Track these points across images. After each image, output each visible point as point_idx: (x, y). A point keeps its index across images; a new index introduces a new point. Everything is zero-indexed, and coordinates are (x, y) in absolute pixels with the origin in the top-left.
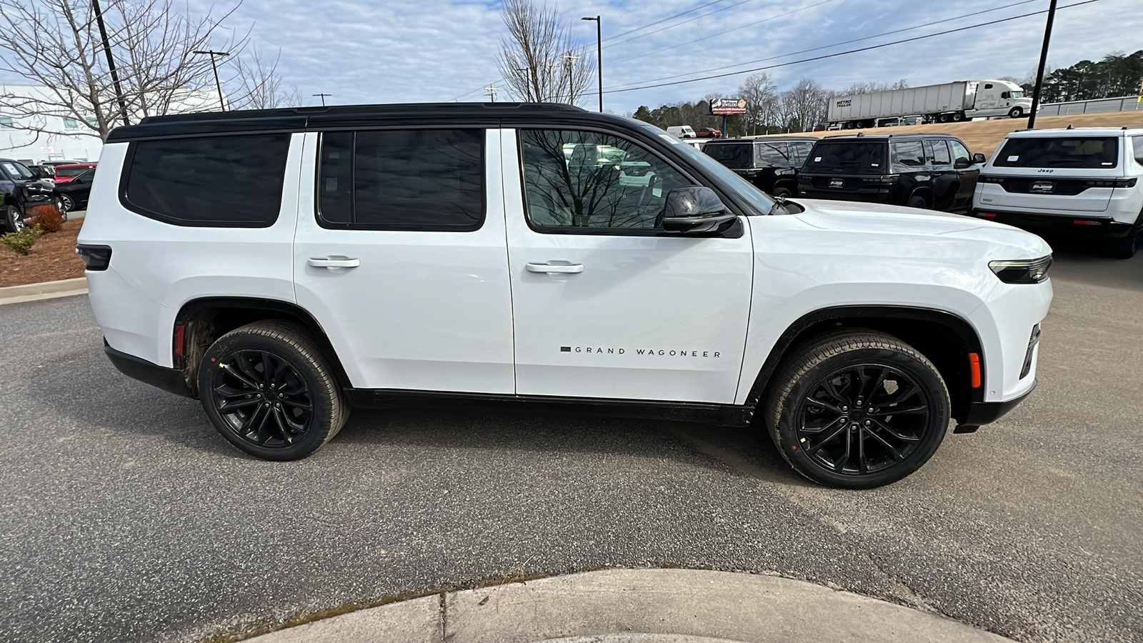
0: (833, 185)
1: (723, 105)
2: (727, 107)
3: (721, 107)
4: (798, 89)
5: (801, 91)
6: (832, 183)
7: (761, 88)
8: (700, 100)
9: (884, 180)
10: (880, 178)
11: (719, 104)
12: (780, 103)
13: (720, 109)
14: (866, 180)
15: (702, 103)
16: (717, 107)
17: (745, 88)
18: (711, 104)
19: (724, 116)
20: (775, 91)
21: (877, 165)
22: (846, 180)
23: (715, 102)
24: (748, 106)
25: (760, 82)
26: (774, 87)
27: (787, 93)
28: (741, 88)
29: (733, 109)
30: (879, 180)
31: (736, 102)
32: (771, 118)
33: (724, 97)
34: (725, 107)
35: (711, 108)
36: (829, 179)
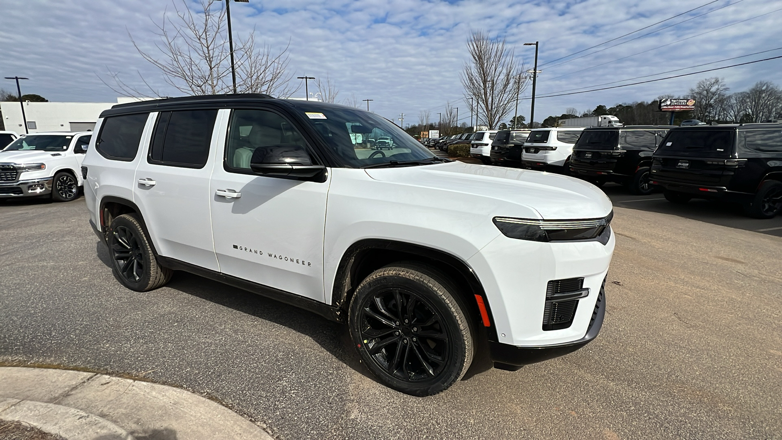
0: (680, 166)
1: (673, 104)
2: (677, 105)
3: (670, 105)
4: (754, 89)
5: (756, 91)
6: (679, 164)
7: (713, 89)
8: (653, 100)
9: (729, 164)
10: (724, 162)
11: (668, 103)
12: (733, 101)
13: (669, 107)
14: (711, 163)
15: (655, 102)
16: (667, 105)
17: (697, 91)
18: (661, 103)
19: (673, 112)
20: (727, 92)
21: (723, 150)
22: (692, 163)
23: (664, 102)
24: (698, 105)
25: (712, 85)
26: (726, 89)
27: (741, 93)
28: (692, 90)
29: (682, 107)
30: (723, 163)
31: (686, 101)
32: (722, 114)
33: (676, 97)
34: (674, 105)
35: (660, 106)
36: (678, 161)
